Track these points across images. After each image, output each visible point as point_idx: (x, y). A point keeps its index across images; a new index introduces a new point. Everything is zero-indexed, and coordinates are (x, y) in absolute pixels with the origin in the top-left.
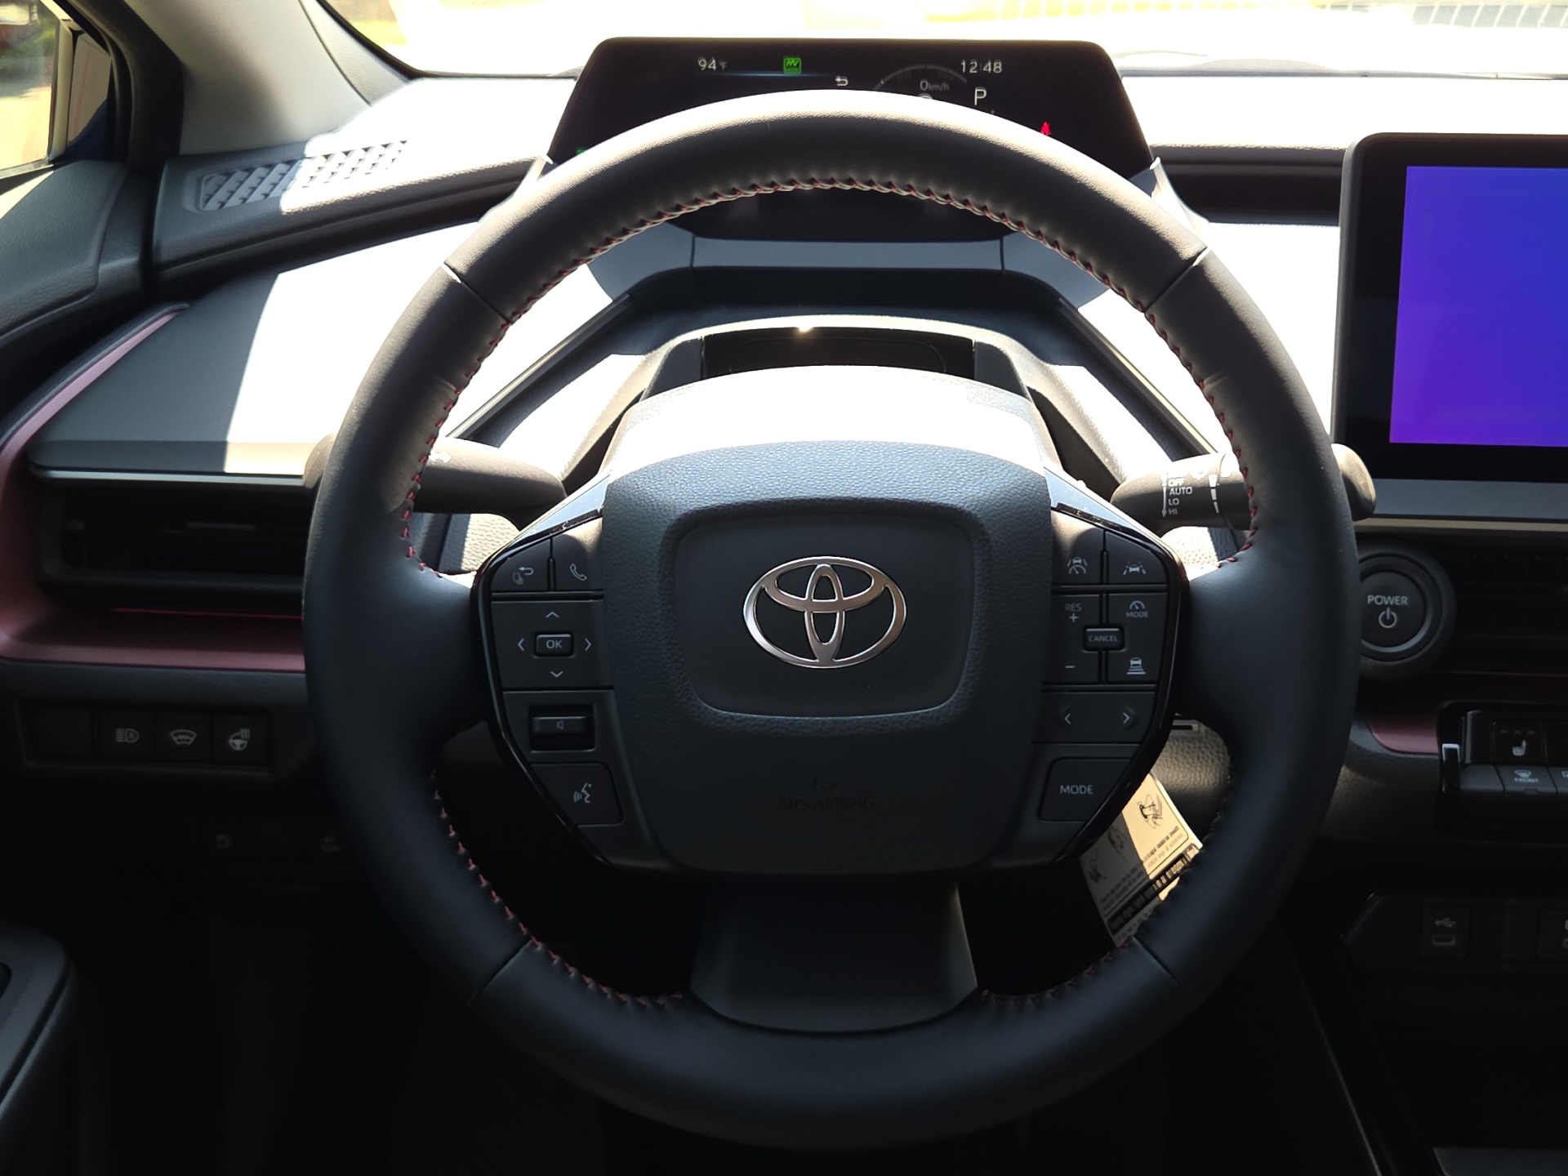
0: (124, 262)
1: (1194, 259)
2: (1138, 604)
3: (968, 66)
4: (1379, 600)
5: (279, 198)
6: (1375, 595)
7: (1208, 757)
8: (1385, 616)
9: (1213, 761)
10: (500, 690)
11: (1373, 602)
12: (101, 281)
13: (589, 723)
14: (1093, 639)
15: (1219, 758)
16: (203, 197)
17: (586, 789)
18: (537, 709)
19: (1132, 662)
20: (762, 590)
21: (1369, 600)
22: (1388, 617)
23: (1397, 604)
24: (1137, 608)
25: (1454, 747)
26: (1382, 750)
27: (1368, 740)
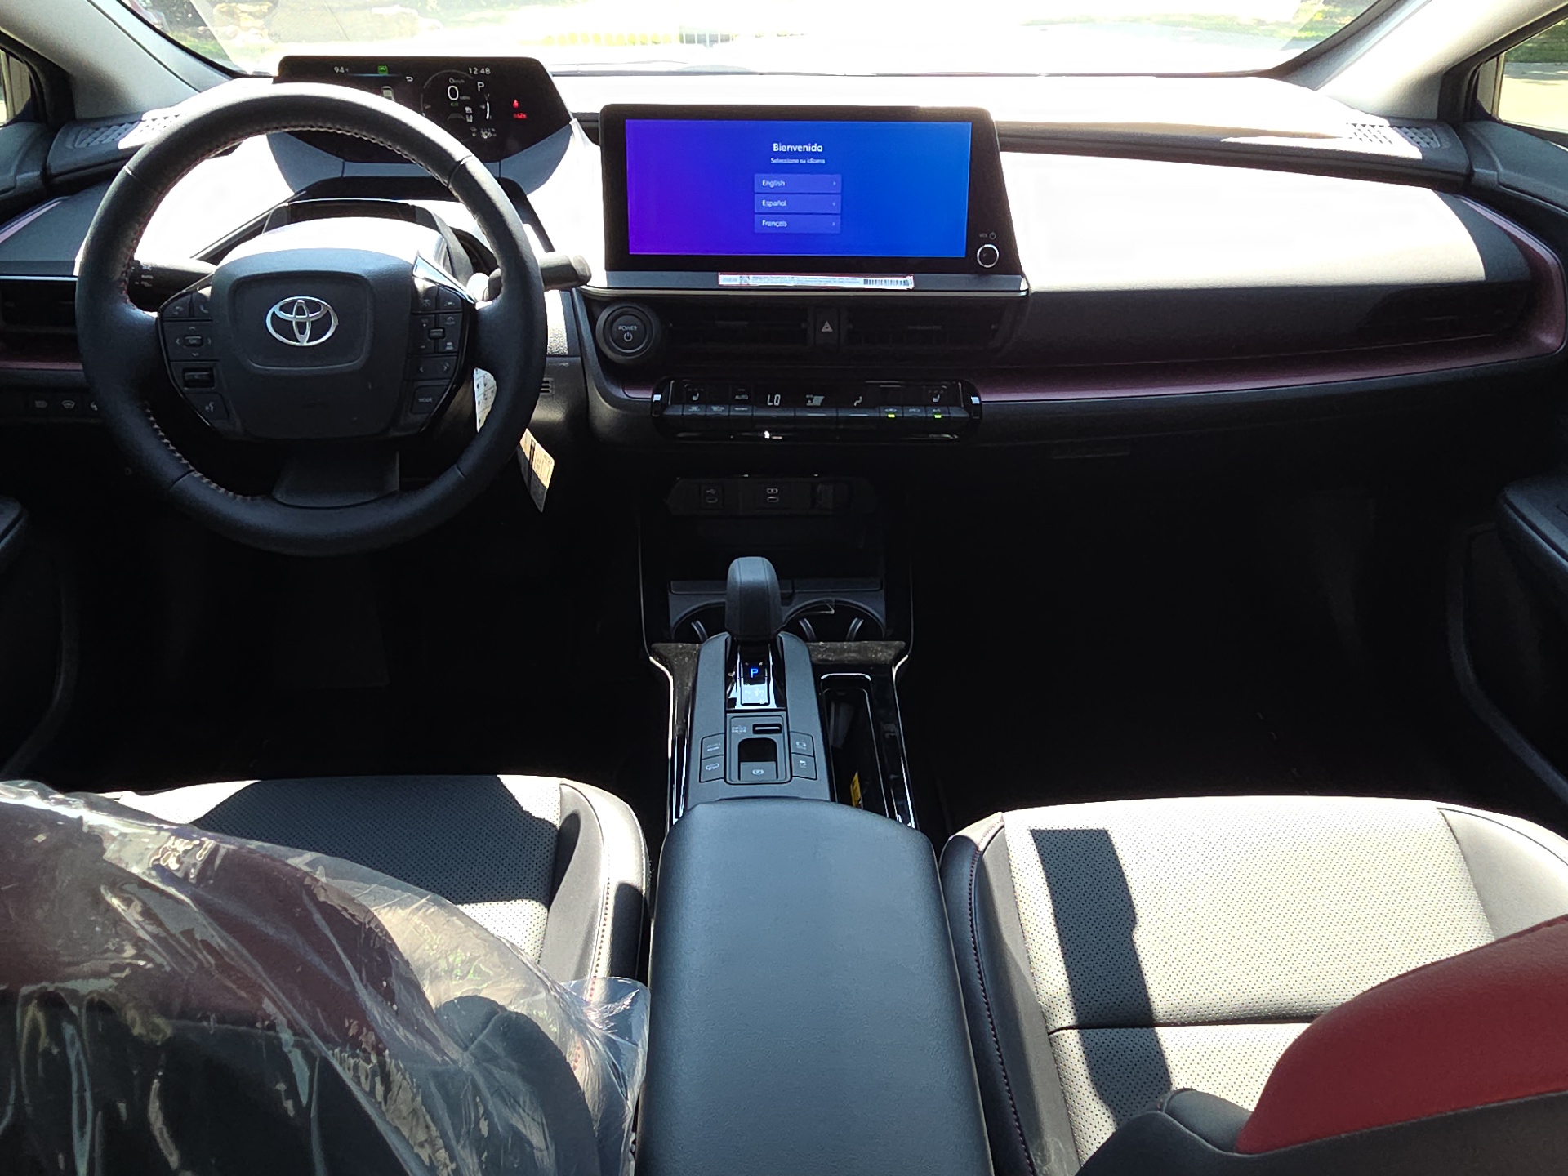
0: (32, 175)
1: (460, 161)
3: (473, 71)
4: (624, 328)
5: (118, 142)
6: (622, 326)
10: (169, 361)
12: (18, 184)
13: (211, 376)
14: (432, 334)
15: (561, 406)
16: (78, 140)
17: (211, 405)
18: (186, 370)
19: (448, 344)
20: (274, 313)
21: (620, 328)
22: (628, 336)
23: (632, 330)
24: (450, 320)
25: (660, 396)
26: (625, 397)
27: (620, 393)
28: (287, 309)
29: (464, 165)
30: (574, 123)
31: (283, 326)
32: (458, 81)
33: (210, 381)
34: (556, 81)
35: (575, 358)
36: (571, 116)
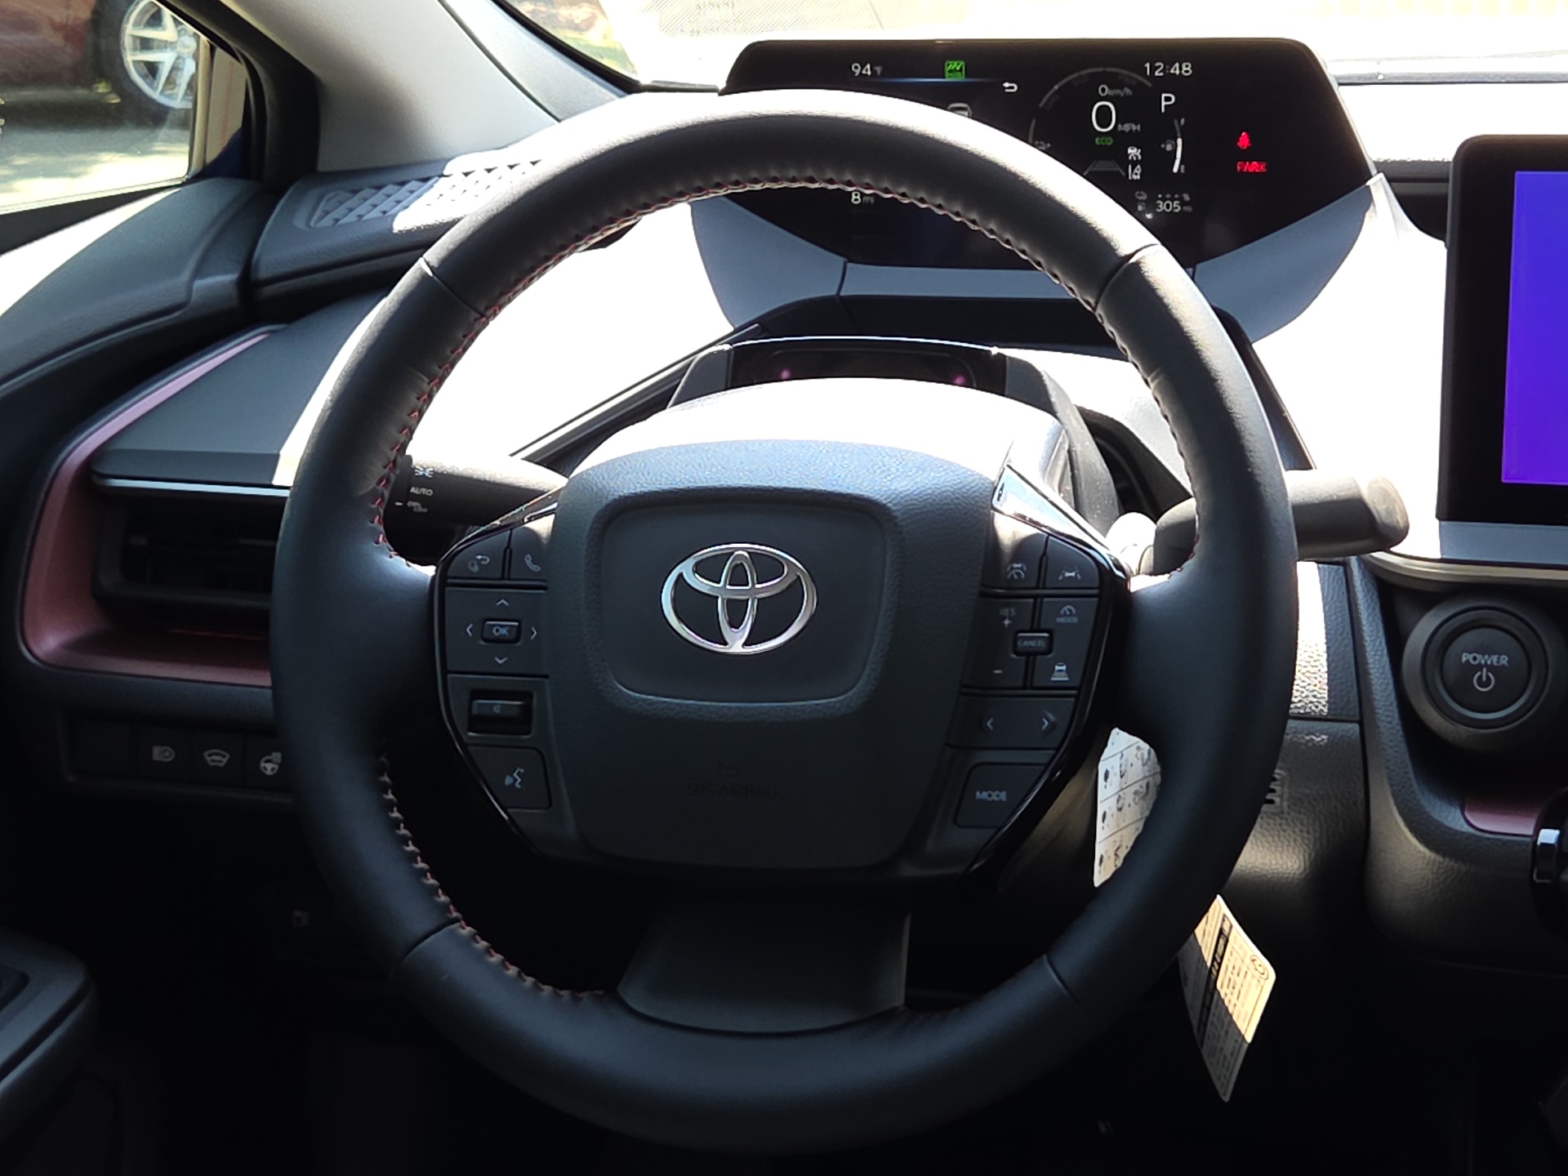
0: (222, 280)
2: (1069, 610)
3: (1153, 69)
4: (1475, 659)
6: (1470, 653)
7: (1290, 835)
8: (1480, 677)
9: (1295, 841)
10: (445, 672)
11: (1468, 661)
12: (194, 297)
13: (527, 711)
14: (1022, 643)
15: (1303, 838)
16: (318, 213)
17: (518, 774)
18: (476, 694)
19: (1057, 668)
20: (681, 575)
21: (1464, 659)
22: (1484, 678)
23: (1495, 664)
24: (1068, 613)
25: (1556, 833)
26: (1467, 829)
27: (1454, 819)
28: (710, 569)
29: (1137, 264)
30: (1378, 185)
31: (697, 609)
32: (1117, 92)
33: (522, 721)
34: (1345, 96)
35: (1350, 726)
36: (1373, 171)
